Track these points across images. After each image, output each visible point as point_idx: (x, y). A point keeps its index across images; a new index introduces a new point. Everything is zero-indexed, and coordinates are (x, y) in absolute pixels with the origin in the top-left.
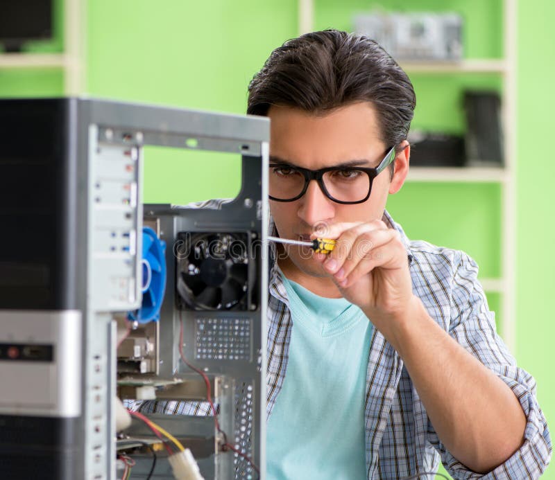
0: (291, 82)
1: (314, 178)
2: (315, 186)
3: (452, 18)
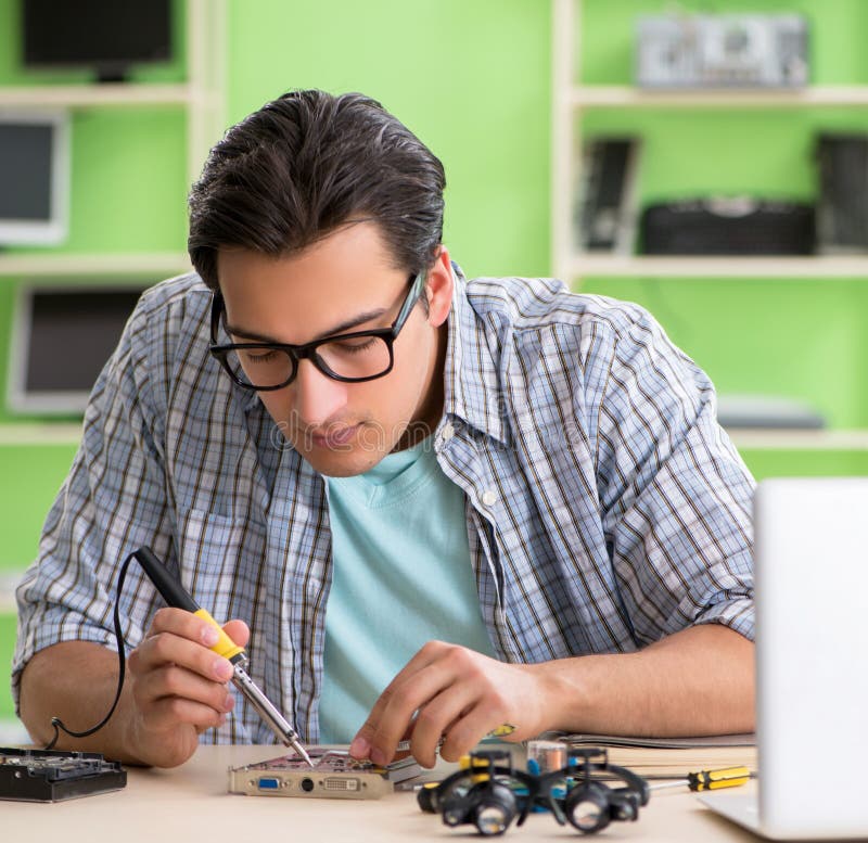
0: (237, 218)
1: (305, 356)
2: (308, 367)
3: (792, 21)
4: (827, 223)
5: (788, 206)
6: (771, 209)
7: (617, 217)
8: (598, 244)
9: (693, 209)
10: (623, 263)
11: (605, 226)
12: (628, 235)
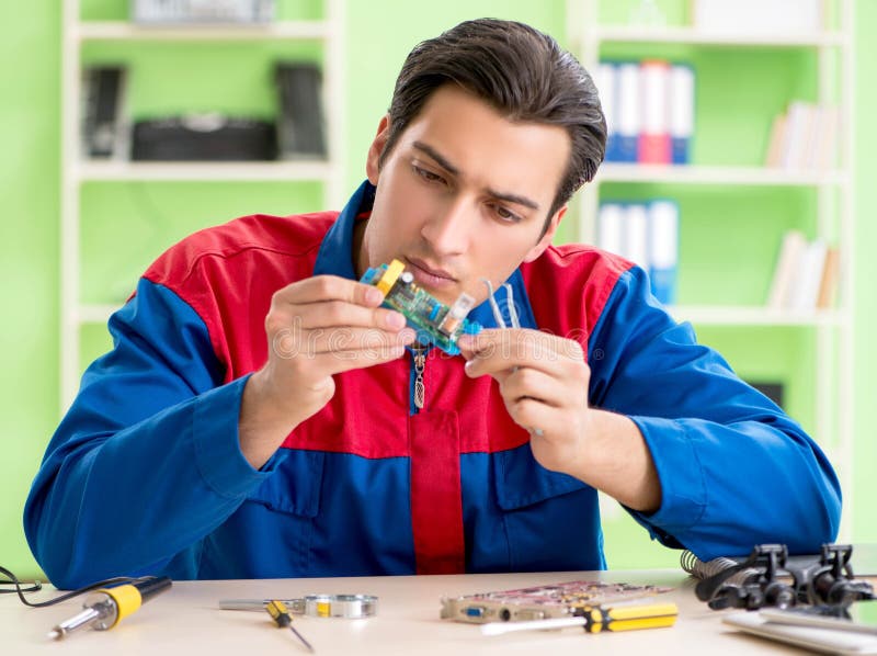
4: (287, 135)
5: (251, 123)
6: (235, 125)
7: (112, 130)
8: (99, 153)
9: (171, 125)
10: (119, 169)
11: (104, 138)
12: (122, 145)
